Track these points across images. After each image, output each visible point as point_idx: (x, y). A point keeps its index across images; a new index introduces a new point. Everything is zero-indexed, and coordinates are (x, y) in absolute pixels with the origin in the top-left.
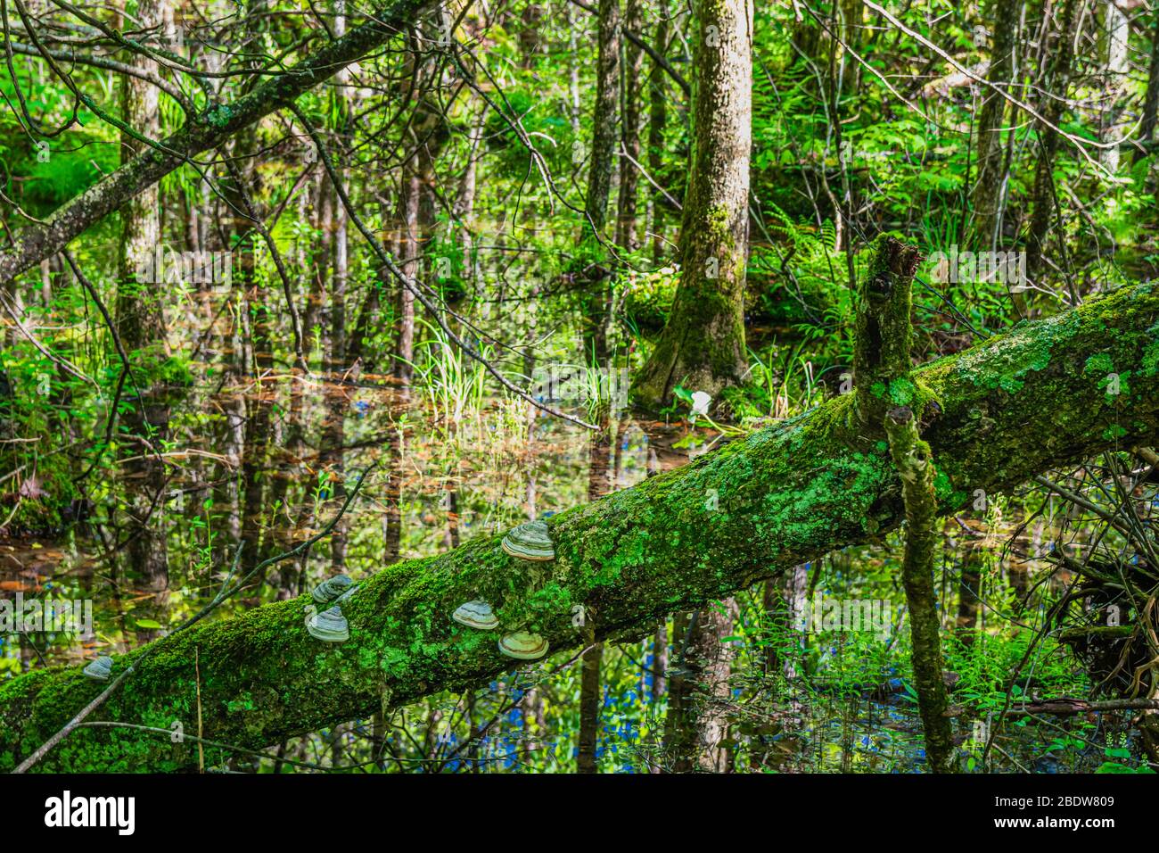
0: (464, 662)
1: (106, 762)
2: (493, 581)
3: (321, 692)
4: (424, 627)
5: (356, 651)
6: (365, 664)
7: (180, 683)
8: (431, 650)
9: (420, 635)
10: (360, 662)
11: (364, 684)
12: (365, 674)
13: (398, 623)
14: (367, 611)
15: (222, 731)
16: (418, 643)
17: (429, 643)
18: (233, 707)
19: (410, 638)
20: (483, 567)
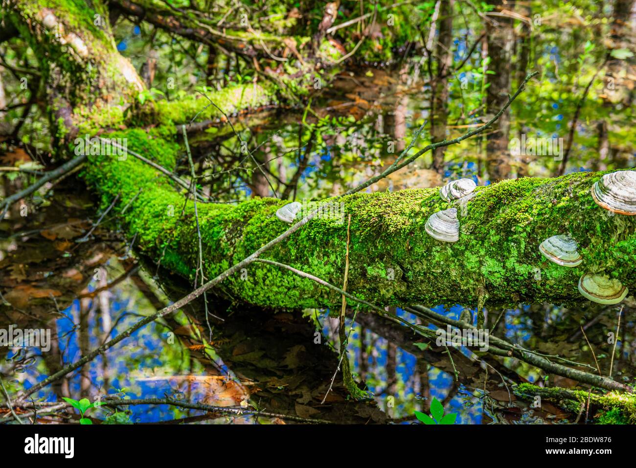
0: (551, 287)
1: (286, 287)
2: (583, 220)
3: (436, 278)
4: (518, 247)
5: (463, 253)
6: (469, 267)
7: (336, 241)
8: (522, 269)
9: (515, 253)
10: (465, 263)
11: (468, 283)
12: (469, 274)
13: (498, 237)
14: (476, 219)
15: (364, 287)
16: (512, 260)
17: (520, 262)
18: (371, 271)
19: (506, 254)
20: (577, 204)
